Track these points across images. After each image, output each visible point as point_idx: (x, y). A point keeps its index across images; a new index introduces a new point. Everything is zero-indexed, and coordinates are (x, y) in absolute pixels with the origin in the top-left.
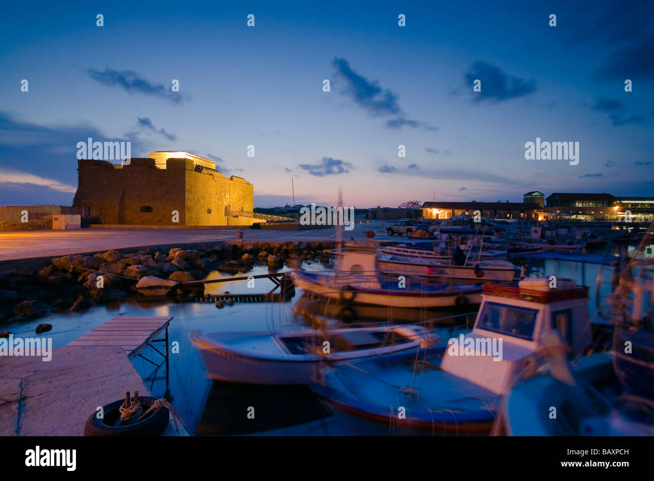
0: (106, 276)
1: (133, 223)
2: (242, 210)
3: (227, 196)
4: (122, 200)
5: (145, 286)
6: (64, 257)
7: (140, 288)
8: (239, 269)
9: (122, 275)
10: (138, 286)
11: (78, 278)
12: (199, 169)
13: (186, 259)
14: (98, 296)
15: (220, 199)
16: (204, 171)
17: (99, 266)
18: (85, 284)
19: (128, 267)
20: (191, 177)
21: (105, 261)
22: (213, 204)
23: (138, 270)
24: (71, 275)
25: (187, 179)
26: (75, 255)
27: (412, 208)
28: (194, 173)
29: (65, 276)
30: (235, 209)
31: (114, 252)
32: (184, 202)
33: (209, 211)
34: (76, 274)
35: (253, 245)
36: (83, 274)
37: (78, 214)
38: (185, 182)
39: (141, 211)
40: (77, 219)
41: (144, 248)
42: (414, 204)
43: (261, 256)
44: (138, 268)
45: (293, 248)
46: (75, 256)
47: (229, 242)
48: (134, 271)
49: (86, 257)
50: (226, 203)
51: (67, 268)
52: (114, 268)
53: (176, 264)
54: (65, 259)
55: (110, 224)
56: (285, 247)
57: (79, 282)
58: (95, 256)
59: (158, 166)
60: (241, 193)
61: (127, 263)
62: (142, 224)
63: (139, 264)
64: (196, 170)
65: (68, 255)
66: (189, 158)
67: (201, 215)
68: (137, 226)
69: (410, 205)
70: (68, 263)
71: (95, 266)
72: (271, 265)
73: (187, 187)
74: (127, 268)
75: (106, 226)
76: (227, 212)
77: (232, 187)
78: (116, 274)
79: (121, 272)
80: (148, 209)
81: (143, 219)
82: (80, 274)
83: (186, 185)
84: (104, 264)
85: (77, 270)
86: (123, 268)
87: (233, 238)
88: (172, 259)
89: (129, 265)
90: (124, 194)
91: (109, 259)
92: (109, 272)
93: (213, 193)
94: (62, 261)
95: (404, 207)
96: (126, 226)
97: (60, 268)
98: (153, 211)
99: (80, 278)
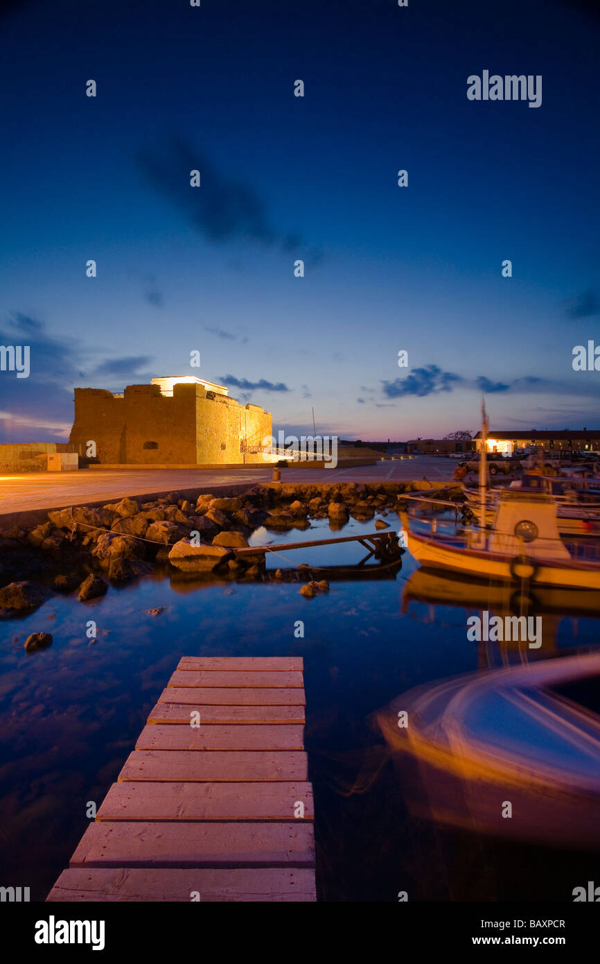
0: (124, 539)
1: (137, 463)
2: (260, 445)
3: (243, 428)
4: (123, 435)
5: (182, 556)
6: (65, 510)
7: (174, 559)
8: (295, 523)
9: (144, 537)
10: (171, 555)
11: (83, 540)
12: (211, 395)
13: (223, 511)
14: (115, 572)
15: (235, 432)
16: (217, 398)
17: (111, 523)
18: (94, 551)
19: (151, 525)
20: (201, 404)
21: (119, 516)
22: (228, 438)
23: (166, 529)
24: (73, 536)
25: (198, 408)
26: (79, 506)
27: (461, 439)
28: (205, 400)
29: (66, 537)
30: (252, 444)
31: (128, 501)
32: (194, 436)
33: (223, 447)
34: (80, 535)
35: (295, 488)
36: (90, 534)
37: (75, 452)
38: (195, 412)
39: (144, 448)
40: (74, 458)
41: (164, 495)
42: (463, 434)
43: (314, 504)
44: (165, 525)
45: (348, 492)
46: (79, 509)
47: (263, 484)
48: (160, 531)
49: (94, 509)
50: (241, 437)
51: (69, 526)
52: (132, 525)
53: (213, 518)
54: (66, 513)
55: (110, 463)
56: (337, 491)
57: (84, 546)
58: (105, 507)
59: (163, 393)
60: (258, 424)
61: (148, 518)
62: (146, 463)
63: (165, 520)
64: (207, 398)
65: (69, 507)
66: (199, 383)
67: (215, 452)
68: (141, 466)
69: (459, 436)
70: (70, 518)
71: (107, 523)
72: (334, 516)
73: (198, 418)
74: (149, 526)
75: (106, 466)
76: (243, 449)
77: (248, 418)
78: (136, 535)
79: (142, 532)
80: (153, 445)
81: (148, 457)
82: (85, 534)
83: (197, 415)
84: (118, 520)
85: (81, 529)
86: (144, 526)
87: (265, 479)
88: (205, 511)
89: (150, 521)
90: (125, 428)
91: (125, 513)
92: (126, 533)
93: (228, 424)
94: (62, 515)
95: (450, 439)
96: (128, 466)
97: (59, 527)
98: (159, 447)
99: (86, 541)
